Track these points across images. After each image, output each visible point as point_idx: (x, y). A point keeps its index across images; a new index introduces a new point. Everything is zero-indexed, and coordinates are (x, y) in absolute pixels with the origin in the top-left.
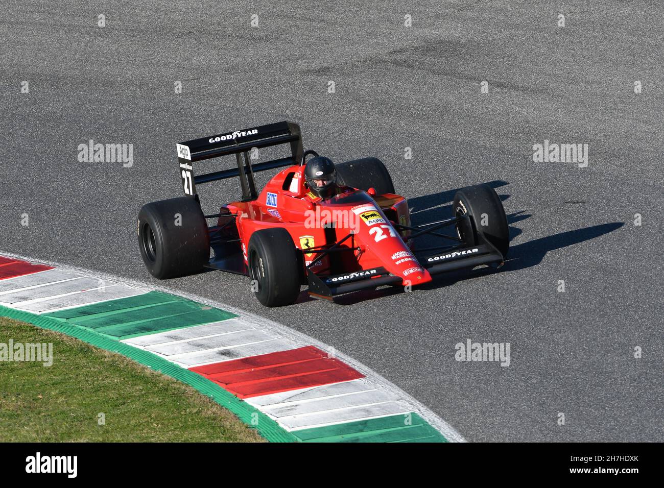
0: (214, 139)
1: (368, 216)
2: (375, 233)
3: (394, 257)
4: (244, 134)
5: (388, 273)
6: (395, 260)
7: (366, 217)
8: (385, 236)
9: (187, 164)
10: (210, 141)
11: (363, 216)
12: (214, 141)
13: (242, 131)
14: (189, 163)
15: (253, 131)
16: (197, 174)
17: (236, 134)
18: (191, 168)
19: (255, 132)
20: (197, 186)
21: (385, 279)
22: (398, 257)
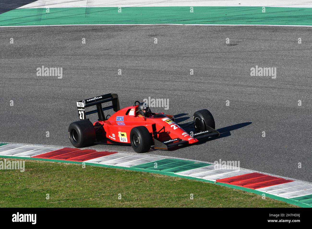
0: (88, 100)
1: (169, 121)
2: (173, 127)
3: (183, 134)
4: (98, 98)
5: (182, 140)
6: (183, 135)
7: (168, 122)
8: (177, 128)
9: (82, 109)
10: (87, 101)
11: (167, 121)
12: (88, 101)
13: (97, 97)
14: (83, 108)
15: (100, 97)
16: (86, 112)
17: (95, 98)
18: (84, 110)
19: (101, 97)
20: (87, 116)
21: (181, 142)
22: (184, 134)
